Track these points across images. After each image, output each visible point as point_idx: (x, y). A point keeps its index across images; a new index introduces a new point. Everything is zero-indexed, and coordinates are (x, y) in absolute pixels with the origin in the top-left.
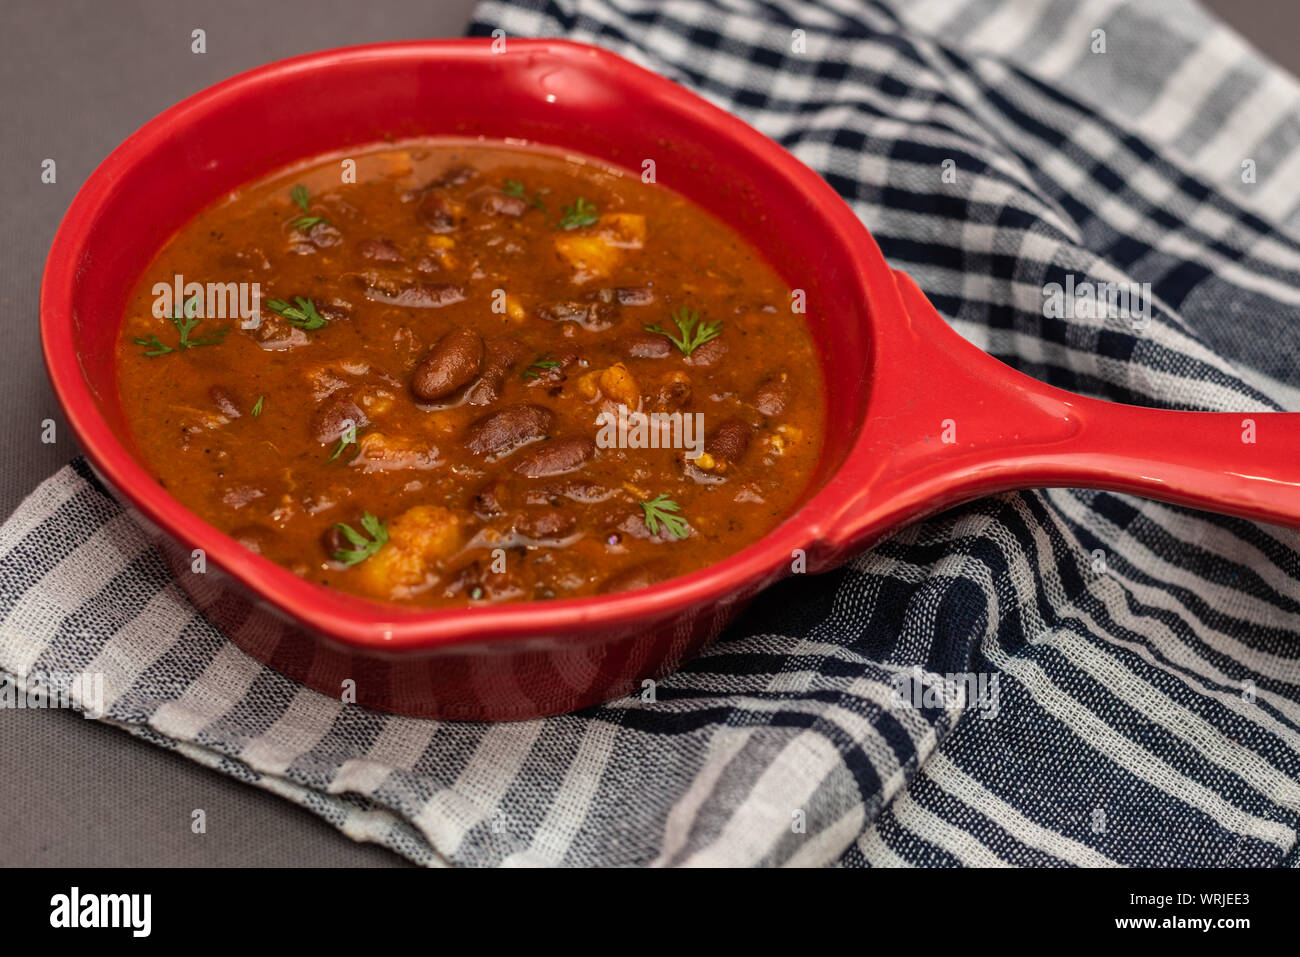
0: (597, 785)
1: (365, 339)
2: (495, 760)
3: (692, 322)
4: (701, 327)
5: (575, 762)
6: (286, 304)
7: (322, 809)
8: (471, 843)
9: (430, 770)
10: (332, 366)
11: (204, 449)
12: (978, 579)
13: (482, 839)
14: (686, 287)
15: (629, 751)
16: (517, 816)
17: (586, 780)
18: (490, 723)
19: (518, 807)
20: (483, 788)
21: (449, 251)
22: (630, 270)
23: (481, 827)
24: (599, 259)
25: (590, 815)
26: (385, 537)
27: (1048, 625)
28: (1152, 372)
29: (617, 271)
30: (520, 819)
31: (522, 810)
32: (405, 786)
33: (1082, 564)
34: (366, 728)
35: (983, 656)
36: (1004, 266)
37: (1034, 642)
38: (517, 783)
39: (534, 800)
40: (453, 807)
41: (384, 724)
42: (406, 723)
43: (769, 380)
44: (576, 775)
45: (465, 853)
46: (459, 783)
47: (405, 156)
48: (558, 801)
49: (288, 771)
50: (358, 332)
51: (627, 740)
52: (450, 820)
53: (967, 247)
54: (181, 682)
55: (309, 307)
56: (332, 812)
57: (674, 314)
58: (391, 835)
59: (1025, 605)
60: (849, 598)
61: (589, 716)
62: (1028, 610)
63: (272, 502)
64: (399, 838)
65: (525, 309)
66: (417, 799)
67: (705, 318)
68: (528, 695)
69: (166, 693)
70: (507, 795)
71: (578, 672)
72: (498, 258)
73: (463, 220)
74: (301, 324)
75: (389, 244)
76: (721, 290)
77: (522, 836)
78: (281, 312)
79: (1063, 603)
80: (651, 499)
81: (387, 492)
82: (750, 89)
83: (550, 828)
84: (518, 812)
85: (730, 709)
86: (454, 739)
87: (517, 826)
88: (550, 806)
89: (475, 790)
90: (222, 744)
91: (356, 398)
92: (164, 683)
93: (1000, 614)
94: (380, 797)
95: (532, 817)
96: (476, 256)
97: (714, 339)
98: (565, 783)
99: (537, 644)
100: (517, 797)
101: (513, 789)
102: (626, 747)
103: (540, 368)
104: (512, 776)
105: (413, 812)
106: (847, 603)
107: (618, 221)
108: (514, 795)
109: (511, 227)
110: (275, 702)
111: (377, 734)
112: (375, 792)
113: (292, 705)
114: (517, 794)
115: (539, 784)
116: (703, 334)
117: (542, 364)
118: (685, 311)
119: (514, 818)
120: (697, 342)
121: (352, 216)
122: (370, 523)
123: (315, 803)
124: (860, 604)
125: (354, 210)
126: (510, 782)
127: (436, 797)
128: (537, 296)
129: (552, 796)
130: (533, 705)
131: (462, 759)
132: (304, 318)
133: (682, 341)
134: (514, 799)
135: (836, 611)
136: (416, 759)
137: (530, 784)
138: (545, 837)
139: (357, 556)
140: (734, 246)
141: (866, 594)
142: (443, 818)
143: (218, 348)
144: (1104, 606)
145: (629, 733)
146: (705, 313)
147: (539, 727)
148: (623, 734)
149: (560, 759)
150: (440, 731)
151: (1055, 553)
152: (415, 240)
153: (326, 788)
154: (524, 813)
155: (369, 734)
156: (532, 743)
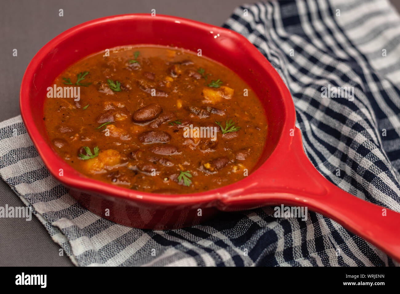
0: (134, 253)
1: (129, 98)
2: (109, 234)
3: (232, 125)
4: (234, 127)
5: (133, 244)
6: (113, 82)
7: (48, 229)
8: (85, 255)
9: (89, 230)
10: (114, 103)
11: (63, 113)
12: (277, 232)
13: (88, 255)
14: (236, 114)
15: (149, 246)
16: (106, 253)
17: (132, 250)
18: (115, 223)
19: (107, 250)
20: (100, 241)
21: (171, 82)
22: (221, 104)
23: (90, 251)
24: (214, 98)
25: (127, 261)
26: (97, 155)
27: (304, 257)
28: (375, 188)
29: (218, 103)
30: (106, 254)
31: (108, 252)
32: (74, 231)
33: (325, 241)
34: (79, 211)
35: (275, 258)
36: (349, 141)
37: (296, 260)
38: (112, 243)
39: (113, 250)
40: (85, 242)
41: (85, 212)
42: (91, 214)
43: (245, 149)
44: (130, 247)
45: (81, 257)
46: (94, 237)
47: (174, 52)
48: (121, 253)
49: (43, 214)
50: (128, 96)
51: (150, 243)
52: (82, 246)
53: (342, 133)
54: (34, 179)
55: (119, 85)
56: (51, 231)
57: (227, 121)
58: (63, 244)
59: (295, 247)
60: (241, 225)
61: (145, 232)
62: (296, 249)
63: (73, 134)
64: (65, 246)
65: (183, 105)
66: (76, 236)
67: (236, 125)
68: (129, 218)
69: (28, 181)
70: (106, 246)
71: (146, 216)
72: (184, 88)
73: (180, 75)
74: (113, 88)
75: (153, 75)
76: (246, 119)
77: (104, 259)
78: (110, 83)
79: (314, 252)
80: (184, 171)
81: (107, 143)
82: (305, 68)
83: (113, 260)
84: (106, 252)
85: (179, 244)
86: (102, 224)
87: (104, 256)
88: (117, 253)
89: (97, 241)
90: (30, 200)
91: (114, 114)
92: (29, 178)
93: (285, 246)
94: (63, 231)
95: (110, 255)
96: (177, 86)
97: (235, 132)
98: (126, 249)
99: (112, 199)
100: (109, 247)
101: (109, 244)
102: (149, 245)
103: (175, 123)
104: (111, 241)
105: (71, 239)
106: (240, 226)
107: (224, 89)
108: (108, 246)
109: (193, 81)
110: (58, 194)
111: (81, 214)
112: (63, 229)
113: (62, 197)
114: (110, 246)
115: (118, 246)
116: (232, 129)
117: (177, 122)
118: (231, 121)
119: (104, 253)
120: (229, 131)
121: (148, 64)
122: (96, 150)
123: (47, 227)
124: (243, 228)
125: (149, 62)
126: (110, 242)
127: (82, 237)
128: (188, 103)
129: (120, 251)
130: (130, 222)
131: (100, 231)
132: (115, 87)
133: (224, 129)
134: (108, 247)
135: (236, 227)
136: (87, 225)
137: (115, 245)
138: (110, 262)
139: (86, 157)
140: (258, 107)
141: (246, 225)
142: (80, 244)
143: (86, 88)
144: (328, 258)
145: (152, 241)
146: (237, 124)
147: (129, 230)
148: (150, 240)
149: (129, 241)
150: (99, 220)
151: (315, 234)
152: (162, 76)
153: (51, 223)
154: (108, 253)
155: (79, 213)
156: (124, 233)
